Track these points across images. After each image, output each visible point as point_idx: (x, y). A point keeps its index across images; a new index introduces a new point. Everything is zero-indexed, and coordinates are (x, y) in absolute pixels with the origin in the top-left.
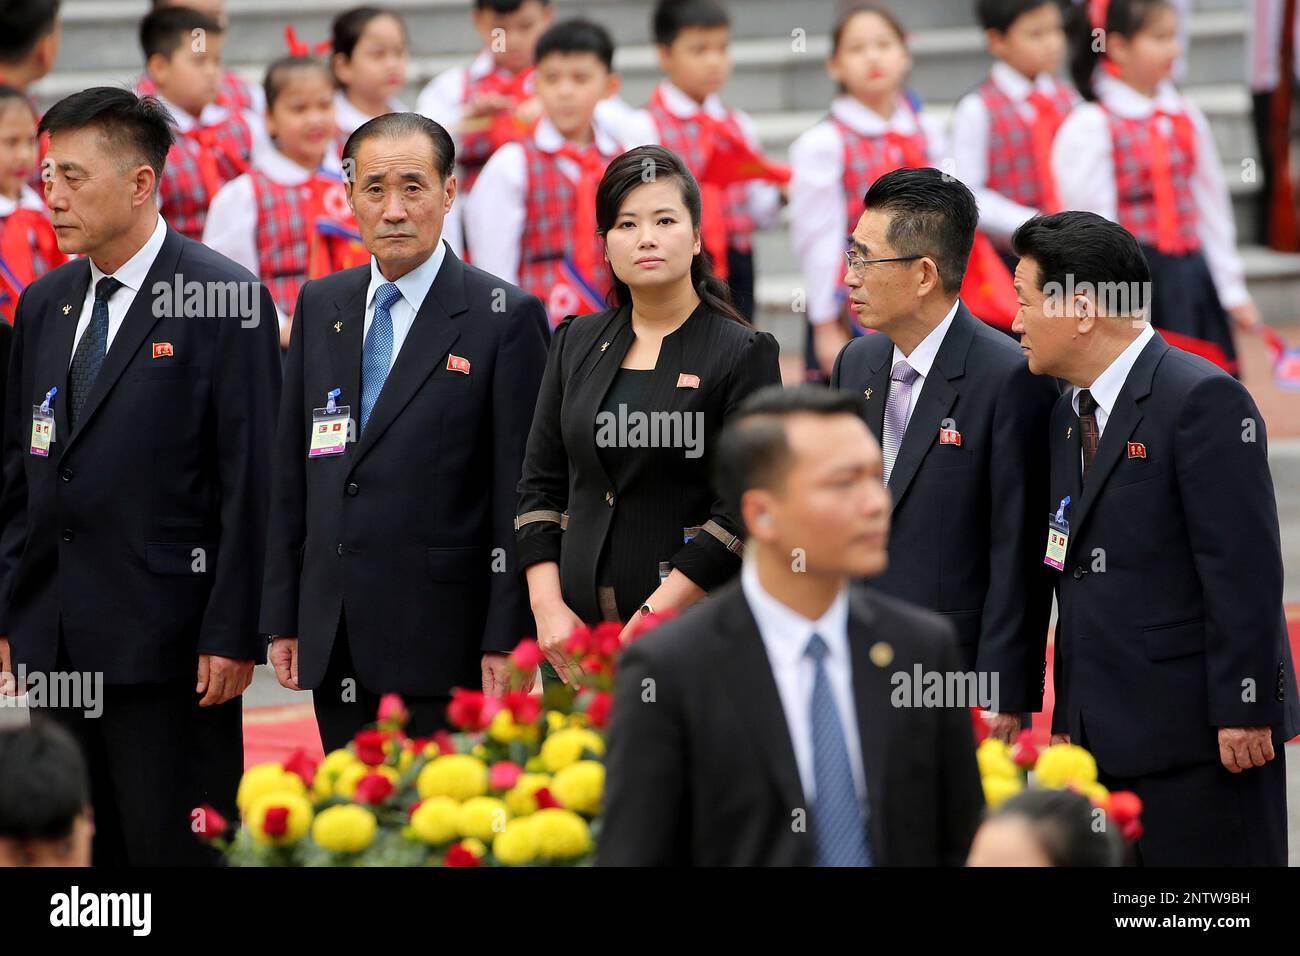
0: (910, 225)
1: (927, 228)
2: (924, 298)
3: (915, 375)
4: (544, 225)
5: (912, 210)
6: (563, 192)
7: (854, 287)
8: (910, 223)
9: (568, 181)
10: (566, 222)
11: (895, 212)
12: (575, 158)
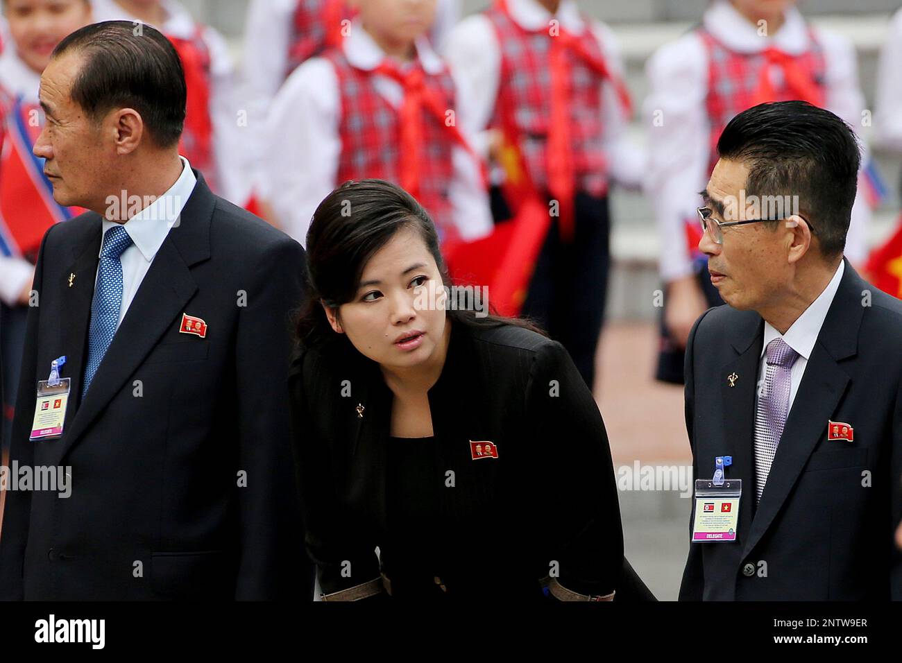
0: (773, 176)
1: (794, 180)
2: (798, 263)
3: (793, 357)
4: (361, 160)
5: (774, 158)
6: (383, 120)
7: (712, 255)
8: (772, 175)
9: (388, 106)
10: (388, 156)
11: (754, 162)
12: (395, 76)
